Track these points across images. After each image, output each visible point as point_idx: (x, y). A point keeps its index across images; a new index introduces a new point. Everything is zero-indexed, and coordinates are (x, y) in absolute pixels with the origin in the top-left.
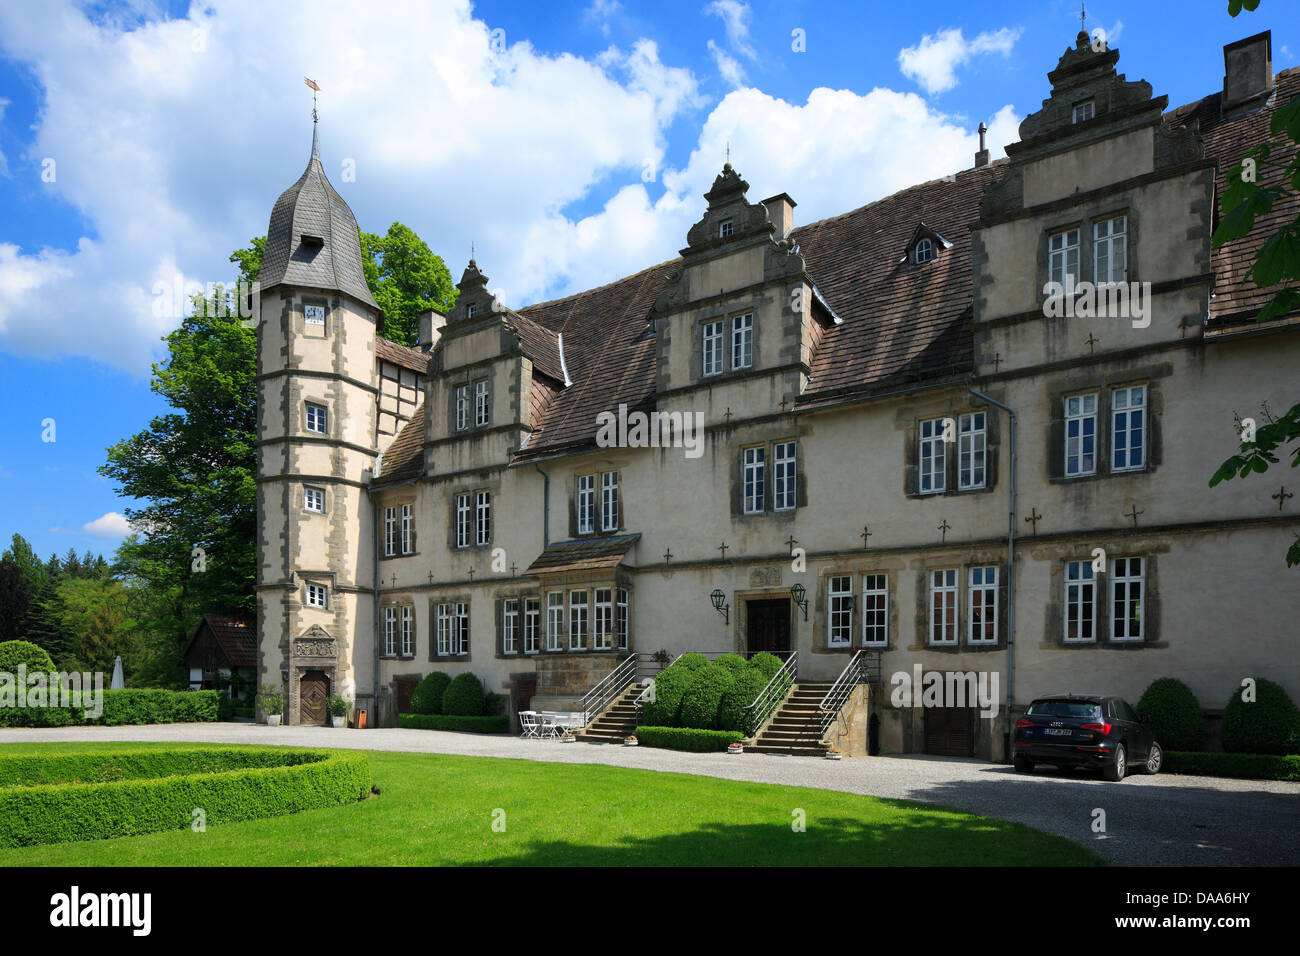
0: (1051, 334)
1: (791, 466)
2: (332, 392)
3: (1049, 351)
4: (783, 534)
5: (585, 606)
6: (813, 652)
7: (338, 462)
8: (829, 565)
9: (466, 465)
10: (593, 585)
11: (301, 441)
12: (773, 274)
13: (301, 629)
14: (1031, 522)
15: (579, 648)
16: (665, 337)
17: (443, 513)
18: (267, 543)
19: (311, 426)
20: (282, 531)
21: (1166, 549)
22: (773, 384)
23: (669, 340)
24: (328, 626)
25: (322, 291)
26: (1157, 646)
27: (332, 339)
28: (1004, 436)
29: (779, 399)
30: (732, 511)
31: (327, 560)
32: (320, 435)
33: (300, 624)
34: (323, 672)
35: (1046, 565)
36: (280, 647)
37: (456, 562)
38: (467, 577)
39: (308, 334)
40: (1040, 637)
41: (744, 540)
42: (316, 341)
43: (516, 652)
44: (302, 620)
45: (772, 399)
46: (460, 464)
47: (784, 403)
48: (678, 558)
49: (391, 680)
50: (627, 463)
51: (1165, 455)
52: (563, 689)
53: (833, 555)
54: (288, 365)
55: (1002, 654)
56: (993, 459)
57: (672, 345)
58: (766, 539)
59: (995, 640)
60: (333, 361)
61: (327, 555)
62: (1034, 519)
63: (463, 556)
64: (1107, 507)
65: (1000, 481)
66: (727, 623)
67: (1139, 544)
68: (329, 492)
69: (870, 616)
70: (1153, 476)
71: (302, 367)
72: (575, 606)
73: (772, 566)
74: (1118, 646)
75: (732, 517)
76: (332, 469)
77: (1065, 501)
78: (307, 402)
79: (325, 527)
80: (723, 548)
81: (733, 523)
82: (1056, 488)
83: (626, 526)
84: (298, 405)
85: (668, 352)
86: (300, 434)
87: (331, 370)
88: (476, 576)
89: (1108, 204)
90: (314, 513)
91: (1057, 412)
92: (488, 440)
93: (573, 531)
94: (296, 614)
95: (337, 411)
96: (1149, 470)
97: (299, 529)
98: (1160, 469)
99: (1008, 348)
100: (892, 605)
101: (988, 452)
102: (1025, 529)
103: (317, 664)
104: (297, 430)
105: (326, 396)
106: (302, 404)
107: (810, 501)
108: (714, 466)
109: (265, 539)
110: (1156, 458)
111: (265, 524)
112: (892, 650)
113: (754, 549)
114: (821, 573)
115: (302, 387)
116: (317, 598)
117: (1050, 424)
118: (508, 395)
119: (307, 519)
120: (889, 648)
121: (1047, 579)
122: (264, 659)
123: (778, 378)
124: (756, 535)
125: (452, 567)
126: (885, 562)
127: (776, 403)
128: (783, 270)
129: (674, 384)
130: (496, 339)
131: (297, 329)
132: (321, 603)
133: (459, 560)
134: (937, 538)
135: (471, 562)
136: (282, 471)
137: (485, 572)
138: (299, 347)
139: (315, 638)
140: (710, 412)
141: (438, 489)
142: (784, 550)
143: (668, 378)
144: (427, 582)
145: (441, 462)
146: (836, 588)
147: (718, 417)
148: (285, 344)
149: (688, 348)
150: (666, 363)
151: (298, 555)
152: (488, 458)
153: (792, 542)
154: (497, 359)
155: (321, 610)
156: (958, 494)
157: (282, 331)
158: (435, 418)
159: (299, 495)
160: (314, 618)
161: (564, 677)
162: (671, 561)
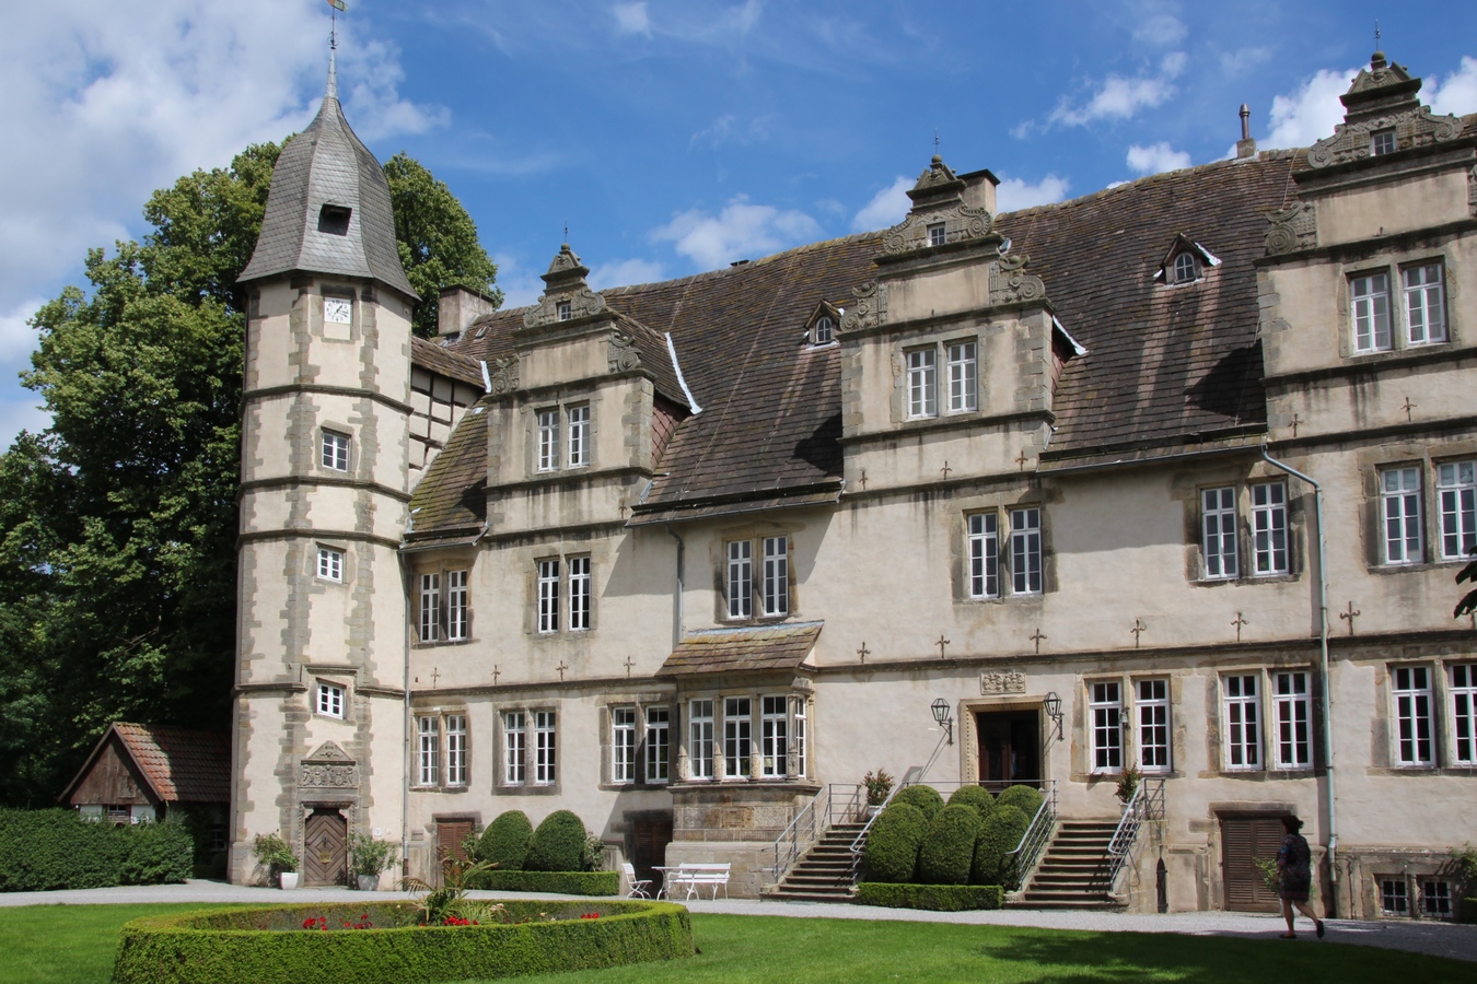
0: (1360, 399)
1: (1033, 539)
2: (358, 415)
3: (1357, 416)
4: (1026, 626)
5: (745, 718)
6: (1072, 780)
7: (366, 511)
8: (1091, 669)
9: (555, 520)
10: (760, 690)
11: (316, 482)
12: (1000, 299)
13: (309, 748)
14: (1347, 619)
15: (739, 776)
16: (854, 365)
17: (517, 584)
18: (259, 624)
19: (328, 462)
20: (284, 608)
22: (1007, 437)
23: (860, 369)
24: (346, 744)
25: (350, 278)
27: (361, 343)
28: (1310, 514)
29: (1017, 453)
30: (953, 596)
31: (347, 649)
32: (341, 474)
33: (307, 741)
34: (338, 810)
35: (1372, 673)
36: (276, 773)
37: (537, 654)
38: (554, 677)
39: (327, 336)
40: (1367, 761)
42: (338, 345)
43: (632, 781)
44: (311, 735)
45: (1007, 452)
46: (545, 517)
47: (1022, 460)
48: (877, 655)
49: (429, 820)
50: (802, 527)
53: (1098, 656)
54: (301, 378)
55: (1315, 781)
56: (1296, 541)
57: (864, 377)
58: (1002, 634)
59: (1309, 765)
60: (361, 373)
61: (346, 642)
62: (1349, 617)
63: (548, 645)
65: (1306, 567)
66: (950, 742)
68: (352, 554)
69: (1146, 733)
71: (319, 381)
72: (732, 719)
73: (1014, 670)
74: (1464, 772)
75: (954, 603)
76: (356, 521)
77: (1387, 595)
78: (324, 429)
79: (345, 603)
80: (943, 645)
81: (955, 612)
82: (1375, 580)
83: (801, 610)
84: (313, 433)
85: (859, 384)
86: (314, 473)
87: (357, 385)
88: (569, 675)
89: (1420, 251)
90: (330, 583)
91: (1370, 489)
93: (719, 618)
94: (303, 726)
95: (365, 440)
97: (309, 606)
99: (1308, 407)
101: (1290, 532)
102: (1336, 627)
103: (331, 798)
104: (310, 467)
105: (351, 420)
106: (317, 431)
107: (1061, 584)
108: (928, 536)
109: (256, 619)
111: (255, 597)
112: (1177, 776)
113: (985, 647)
114: (1080, 677)
115: (318, 409)
116: (330, 704)
117: (1363, 502)
118: (621, 428)
119: (319, 591)
120: (1172, 774)
121: (1372, 690)
122: (249, 790)
123: (1014, 429)
124: (988, 627)
125: (531, 660)
126: (1164, 667)
127: (1013, 459)
128: (1012, 295)
129: (870, 426)
130: (602, 349)
131: (312, 330)
132: (336, 710)
133: (543, 651)
134: (1228, 635)
135: (560, 657)
136: (287, 524)
137: (584, 668)
138: (316, 354)
139: (329, 761)
140: (920, 466)
141: (509, 553)
142: (1029, 647)
143: (859, 417)
144: (489, 681)
145: (514, 514)
146: (1099, 698)
147: (932, 473)
148: (295, 348)
149: (886, 381)
150: (857, 397)
151: (308, 642)
152: (590, 512)
153: (1038, 637)
154: (605, 379)
155: (337, 721)
156: (1253, 582)
157: (291, 332)
158: (505, 451)
159: (310, 557)
160: (325, 731)
161: (717, 817)
162: (869, 660)
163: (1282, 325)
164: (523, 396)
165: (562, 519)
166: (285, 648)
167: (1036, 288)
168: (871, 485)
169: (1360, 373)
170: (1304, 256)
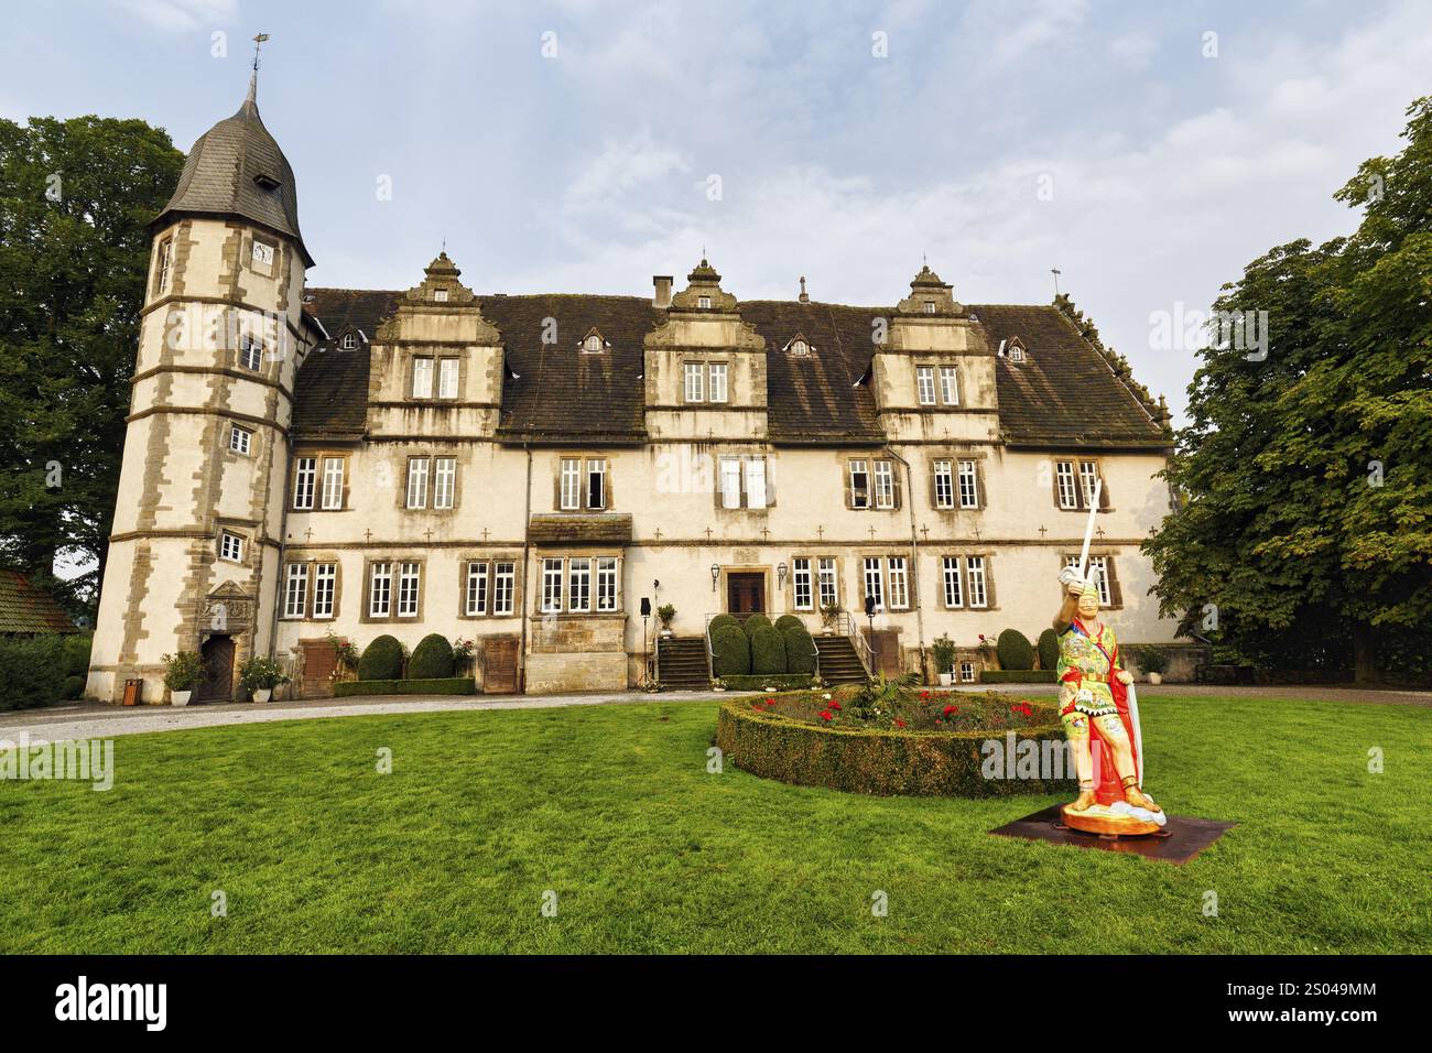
0: (925, 423)
3: (924, 433)
4: (759, 525)
5: (586, 572)
7: (272, 405)
8: (796, 551)
9: (427, 431)
11: (237, 376)
12: (743, 344)
13: (212, 585)
14: (923, 532)
15: (579, 609)
18: (167, 482)
20: (198, 470)
21: (994, 554)
22: (747, 418)
24: (244, 583)
25: (275, 232)
26: (995, 609)
27: (280, 281)
28: (904, 478)
29: (752, 429)
30: (716, 505)
31: (250, 508)
32: (256, 374)
34: (230, 636)
35: (934, 559)
37: (407, 522)
38: (424, 539)
39: (253, 269)
40: (937, 604)
41: (726, 527)
42: (263, 278)
43: (482, 614)
44: (214, 575)
45: (747, 428)
46: (419, 429)
48: (667, 536)
49: (297, 644)
51: (989, 501)
52: (564, 647)
53: (800, 544)
54: (232, 295)
55: (915, 614)
56: (897, 491)
58: (744, 528)
59: (906, 606)
60: (278, 303)
61: (250, 502)
62: (925, 531)
63: (417, 517)
64: (962, 529)
65: (904, 504)
67: (981, 550)
68: (260, 435)
69: (824, 588)
70: (984, 512)
71: (245, 300)
72: (576, 572)
73: (751, 548)
74: (976, 610)
75: (714, 510)
76: (267, 411)
77: (941, 522)
79: (252, 472)
80: (709, 531)
81: (717, 514)
82: (935, 514)
83: (615, 506)
85: (655, 375)
86: (236, 368)
87: (275, 310)
88: (435, 538)
89: (947, 360)
90: (239, 455)
91: (932, 469)
92: (459, 413)
93: (557, 507)
94: (209, 567)
96: (980, 510)
97: (222, 471)
98: (987, 509)
99: (902, 425)
100: (840, 581)
101: (895, 487)
102: (921, 536)
104: (231, 363)
107: (778, 504)
108: (699, 468)
110: (983, 502)
112: (842, 612)
113: (734, 534)
114: (790, 555)
116: (231, 550)
117: (929, 475)
118: (486, 377)
119: (233, 461)
120: (839, 610)
121: (935, 568)
122: (145, 620)
123: (750, 415)
124: (737, 524)
125: (402, 527)
126: (833, 551)
127: (749, 431)
128: (750, 343)
129: (662, 402)
130: (471, 326)
131: (243, 262)
132: (235, 556)
133: (412, 520)
134: (868, 537)
135: (428, 525)
136: (206, 404)
137: (447, 534)
138: (245, 280)
139: (228, 595)
140: (695, 429)
141: (385, 448)
142: (761, 537)
143: (657, 397)
144: (364, 539)
145: (393, 422)
146: (798, 567)
147: (703, 433)
148: (226, 272)
149: (674, 378)
150: (655, 385)
151: (219, 500)
152: (458, 429)
153: (765, 532)
154: (474, 344)
155: (237, 564)
156: (879, 510)
157: (223, 259)
158: (386, 381)
159: (226, 433)
160: (228, 573)
161: (566, 637)
162: (661, 538)
163: (888, 385)
164: (404, 344)
165: (434, 432)
166: (196, 503)
167: (759, 341)
168: (663, 436)
169: (925, 411)
170: (899, 352)
